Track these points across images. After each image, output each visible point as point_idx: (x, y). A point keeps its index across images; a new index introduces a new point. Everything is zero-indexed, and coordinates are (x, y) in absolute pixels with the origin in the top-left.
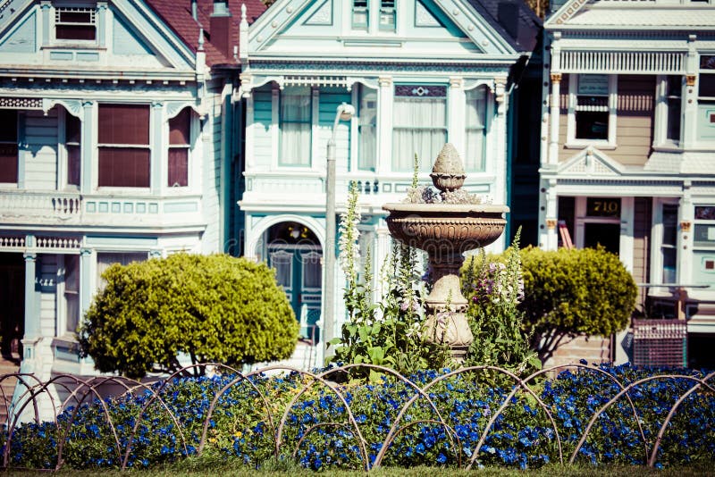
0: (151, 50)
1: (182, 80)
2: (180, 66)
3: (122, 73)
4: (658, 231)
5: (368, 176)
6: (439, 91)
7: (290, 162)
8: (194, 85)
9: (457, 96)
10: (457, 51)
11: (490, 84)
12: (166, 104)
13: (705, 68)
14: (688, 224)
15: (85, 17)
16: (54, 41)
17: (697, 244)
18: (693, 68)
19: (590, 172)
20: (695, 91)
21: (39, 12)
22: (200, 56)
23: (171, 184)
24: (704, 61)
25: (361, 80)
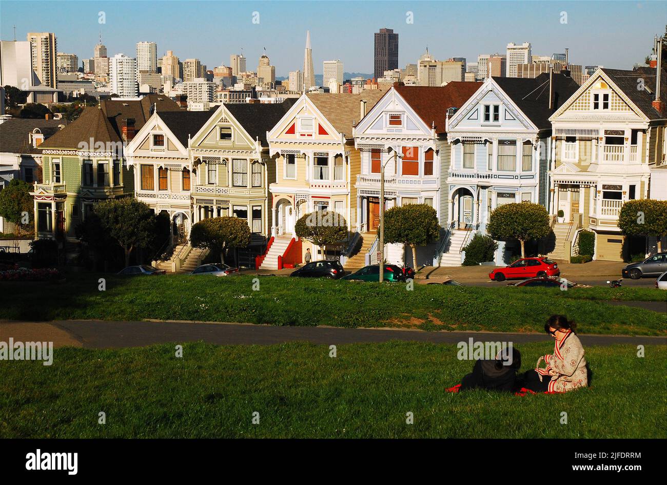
0: (419, 129)
1: (428, 138)
2: (427, 133)
3: (408, 136)
4: (592, 192)
5: (489, 172)
6: (513, 143)
7: (469, 167)
8: (432, 140)
9: (519, 144)
10: (522, 128)
11: (530, 140)
12: (423, 146)
13: (606, 134)
14: (600, 191)
15: (398, 117)
16: (389, 125)
17: (604, 198)
18: (602, 135)
19: (565, 172)
20: (603, 143)
21: (384, 115)
22: (433, 130)
23: (426, 174)
24: (606, 132)
25: (487, 138)
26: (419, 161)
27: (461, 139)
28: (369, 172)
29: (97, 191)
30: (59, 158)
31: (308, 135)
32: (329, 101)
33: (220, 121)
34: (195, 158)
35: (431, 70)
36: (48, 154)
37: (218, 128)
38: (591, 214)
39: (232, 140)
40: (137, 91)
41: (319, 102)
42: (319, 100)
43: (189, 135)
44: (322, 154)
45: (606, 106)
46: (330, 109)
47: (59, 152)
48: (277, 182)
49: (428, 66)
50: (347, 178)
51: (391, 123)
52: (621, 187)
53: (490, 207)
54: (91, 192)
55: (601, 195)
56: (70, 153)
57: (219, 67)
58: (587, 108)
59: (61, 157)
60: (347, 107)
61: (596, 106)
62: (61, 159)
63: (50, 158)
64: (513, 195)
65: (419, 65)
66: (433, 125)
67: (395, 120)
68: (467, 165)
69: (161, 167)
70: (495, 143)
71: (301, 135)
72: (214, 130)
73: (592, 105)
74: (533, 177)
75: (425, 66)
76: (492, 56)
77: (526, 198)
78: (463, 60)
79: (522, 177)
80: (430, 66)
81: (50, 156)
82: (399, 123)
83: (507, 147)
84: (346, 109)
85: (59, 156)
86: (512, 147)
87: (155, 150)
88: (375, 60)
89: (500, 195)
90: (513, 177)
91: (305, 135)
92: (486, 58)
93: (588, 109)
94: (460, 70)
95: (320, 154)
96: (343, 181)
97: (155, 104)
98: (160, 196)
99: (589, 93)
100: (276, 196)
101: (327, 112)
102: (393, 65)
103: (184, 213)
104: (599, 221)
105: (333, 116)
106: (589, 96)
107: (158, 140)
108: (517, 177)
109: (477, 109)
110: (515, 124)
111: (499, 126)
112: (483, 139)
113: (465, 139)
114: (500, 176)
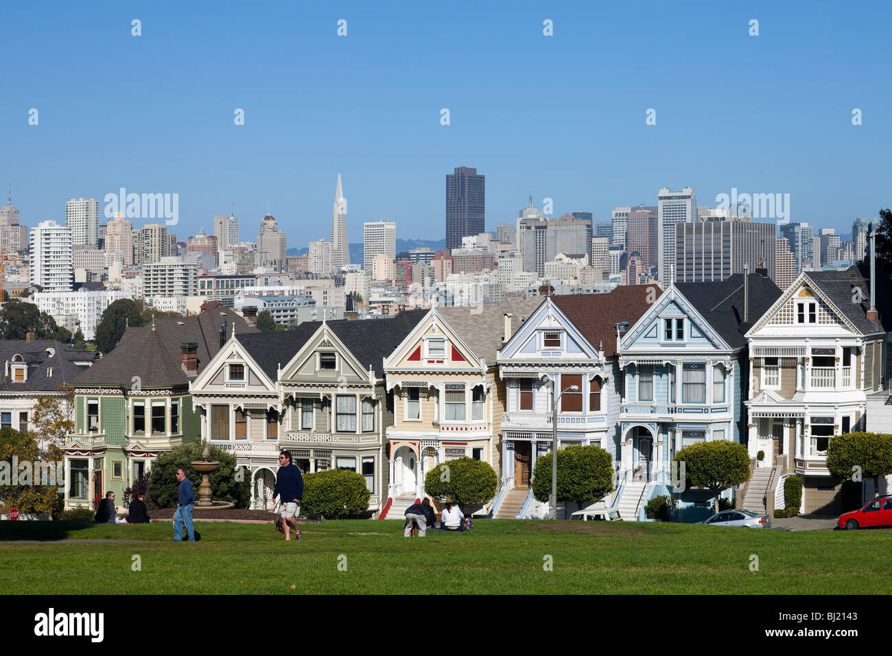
0: (583, 351)
1: (594, 363)
2: (593, 357)
3: (569, 361)
4: (799, 427)
5: (673, 405)
6: (701, 367)
7: (646, 399)
8: (599, 365)
9: (709, 368)
10: (710, 348)
11: (723, 362)
12: (588, 374)
13: (814, 354)
14: (808, 426)
15: (556, 336)
16: (543, 347)
17: (812, 434)
18: (809, 354)
19: (765, 402)
20: (810, 364)
21: (538, 335)
22: (601, 353)
23: (591, 410)
24: (814, 351)
25: (669, 362)
26: (582, 393)
27: (636, 363)
28: (517, 409)
29: (150, 442)
30: (97, 399)
31: (438, 362)
32: (464, 317)
33: (321, 345)
34: (286, 395)
35: (538, 234)
36: (82, 394)
37: (317, 354)
38: (798, 456)
39: (337, 369)
40: (72, 281)
41: (451, 317)
42: (451, 315)
43: (279, 364)
44: (457, 387)
45: (812, 319)
46: (465, 327)
47: (98, 391)
48: (395, 425)
49: (533, 228)
50: (488, 417)
51: (547, 343)
52: (832, 420)
53: (673, 449)
54: (142, 445)
55: (809, 430)
56: (112, 391)
57: (197, 237)
58: (790, 321)
59: (99, 397)
60: (485, 322)
61: (801, 319)
62: (100, 399)
63: (85, 398)
64: (702, 434)
65: (518, 225)
66: (601, 346)
67: (552, 340)
68: (645, 396)
69: (239, 407)
70: (679, 368)
71: (429, 362)
72: (313, 357)
73: (796, 318)
74: (726, 409)
75: (529, 228)
76: (633, 209)
77: (719, 437)
78: (587, 216)
79: (713, 411)
80: (537, 228)
81: (85, 396)
82: (557, 343)
83: (693, 373)
84: (485, 326)
85: (97, 396)
86: (700, 373)
87: (232, 385)
88: (447, 220)
89: (686, 434)
90: (701, 411)
91: (433, 362)
92: (625, 212)
93: (792, 323)
94: (584, 234)
95: (453, 387)
96: (484, 421)
97: (234, 323)
98: (237, 447)
99: (792, 303)
100: (394, 443)
101: (462, 330)
102: (477, 228)
103: (270, 469)
104: (808, 463)
105: (469, 336)
106: (792, 307)
107: (237, 371)
108: (706, 411)
109: (656, 325)
110: (704, 343)
111: (684, 345)
112: (664, 363)
113: (641, 363)
114: (685, 411)
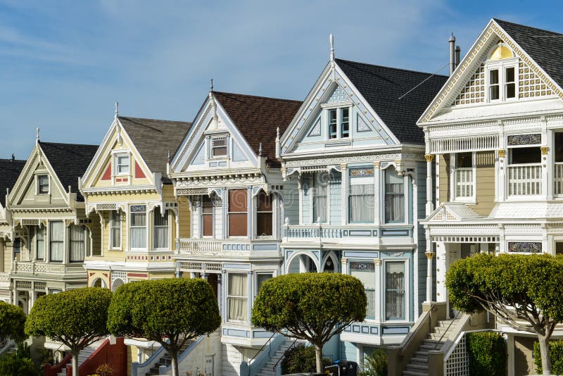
6: (370, 171)
8: (261, 175)
9: (377, 173)
10: (378, 145)
11: (394, 164)
12: (253, 187)
13: (511, 144)
15: (222, 142)
16: (211, 156)
18: (503, 145)
21: (206, 141)
22: (259, 158)
23: (259, 234)
24: (510, 139)
25: (334, 167)
26: (248, 213)
27: (300, 171)
28: (200, 235)
31: (124, 180)
33: (38, 167)
39: (49, 193)
44: (139, 209)
45: (511, 93)
51: (215, 152)
52: (540, 247)
58: (480, 98)
61: (495, 94)
64: (372, 266)
66: (260, 150)
67: (220, 147)
68: (321, 216)
70: (345, 175)
71: (117, 180)
73: (487, 92)
82: (224, 151)
86: (368, 180)
89: (355, 266)
91: (120, 180)
93: (482, 101)
96: (168, 249)
99: (483, 70)
100: (91, 274)
106: (483, 76)
108: (375, 233)
109: (320, 118)
110: (373, 139)
111: (349, 144)
112: (328, 169)
113: (305, 170)
114: (352, 233)
